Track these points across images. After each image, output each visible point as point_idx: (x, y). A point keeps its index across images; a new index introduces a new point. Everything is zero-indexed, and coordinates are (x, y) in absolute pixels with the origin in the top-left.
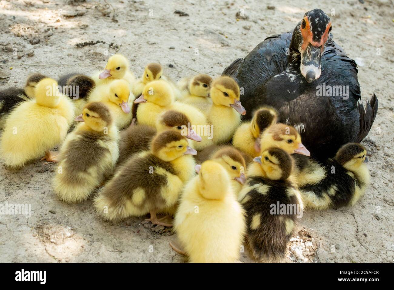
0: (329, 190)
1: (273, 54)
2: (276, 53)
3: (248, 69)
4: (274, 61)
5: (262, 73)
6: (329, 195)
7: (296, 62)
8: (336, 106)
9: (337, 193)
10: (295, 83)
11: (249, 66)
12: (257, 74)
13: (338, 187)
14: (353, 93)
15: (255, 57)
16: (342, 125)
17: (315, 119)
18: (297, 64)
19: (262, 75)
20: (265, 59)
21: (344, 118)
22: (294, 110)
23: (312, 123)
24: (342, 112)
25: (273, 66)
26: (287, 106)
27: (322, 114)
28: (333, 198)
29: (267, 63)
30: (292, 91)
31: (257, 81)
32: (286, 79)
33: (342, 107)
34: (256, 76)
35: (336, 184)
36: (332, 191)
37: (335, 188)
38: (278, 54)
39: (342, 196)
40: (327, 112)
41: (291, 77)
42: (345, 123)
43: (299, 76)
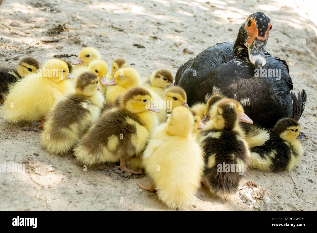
0: (270, 153)
1: (220, 51)
2: (223, 51)
3: (201, 61)
4: (221, 56)
5: (212, 63)
6: (269, 157)
7: (241, 54)
8: (274, 90)
9: (277, 156)
10: (241, 66)
11: (201, 58)
12: (208, 64)
13: (277, 152)
14: (287, 82)
15: (206, 53)
16: (279, 104)
17: (258, 95)
18: (241, 56)
19: (213, 64)
20: (214, 54)
21: (281, 99)
22: (241, 86)
23: (255, 99)
24: (279, 94)
25: (220, 59)
26: (235, 84)
27: (263, 92)
28: (273, 160)
29: (216, 56)
30: (239, 72)
31: (208, 69)
32: (234, 64)
33: (279, 90)
34: (207, 65)
35: (276, 149)
36: (273, 154)
37: (275, 152)
38: (225, 51)
39: (281, 160)
40: (268, 91)
41: (238, 63)
42: (282, 103)
43: (243, 62)
